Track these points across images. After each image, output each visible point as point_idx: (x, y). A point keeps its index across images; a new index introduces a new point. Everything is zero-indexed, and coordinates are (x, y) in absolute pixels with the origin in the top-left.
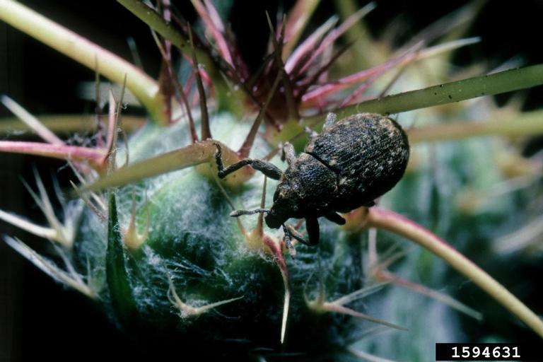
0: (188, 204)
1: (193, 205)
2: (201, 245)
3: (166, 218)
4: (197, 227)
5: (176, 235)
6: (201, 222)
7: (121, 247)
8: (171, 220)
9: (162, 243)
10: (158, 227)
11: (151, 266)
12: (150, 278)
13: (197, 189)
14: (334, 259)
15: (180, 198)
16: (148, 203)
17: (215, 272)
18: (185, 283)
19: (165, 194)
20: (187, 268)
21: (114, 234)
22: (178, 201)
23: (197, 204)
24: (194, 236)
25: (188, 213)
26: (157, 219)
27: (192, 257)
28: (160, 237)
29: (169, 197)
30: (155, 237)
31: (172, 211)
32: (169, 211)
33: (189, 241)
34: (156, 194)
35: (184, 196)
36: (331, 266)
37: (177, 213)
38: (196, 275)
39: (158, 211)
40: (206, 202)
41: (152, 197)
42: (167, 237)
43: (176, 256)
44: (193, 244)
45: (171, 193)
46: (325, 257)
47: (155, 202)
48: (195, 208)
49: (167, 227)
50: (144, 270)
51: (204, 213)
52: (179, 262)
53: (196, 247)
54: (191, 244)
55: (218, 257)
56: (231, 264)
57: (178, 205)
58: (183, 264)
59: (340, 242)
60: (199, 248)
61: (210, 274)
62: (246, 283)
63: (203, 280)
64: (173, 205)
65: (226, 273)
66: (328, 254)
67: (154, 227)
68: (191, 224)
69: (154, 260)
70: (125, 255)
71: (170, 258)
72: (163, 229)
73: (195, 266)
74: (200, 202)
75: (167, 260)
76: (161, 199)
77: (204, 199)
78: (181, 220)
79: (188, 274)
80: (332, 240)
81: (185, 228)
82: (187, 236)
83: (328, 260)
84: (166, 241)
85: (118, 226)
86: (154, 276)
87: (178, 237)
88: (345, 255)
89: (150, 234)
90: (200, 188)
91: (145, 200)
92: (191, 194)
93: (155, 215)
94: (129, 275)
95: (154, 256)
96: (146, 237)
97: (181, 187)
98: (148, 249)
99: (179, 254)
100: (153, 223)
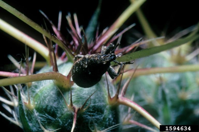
0: (49, 95)
1: (51, 95)
2: (52, 109)
3: (41, 99)
4: (51, 102)
5: (44, 105)
6: (53, 101)
7: (23, 109)
8: (43, 100)
9: (40, 108)
10: (39, 102)
14: (103, 116)
15: (47, 92)
16: (37, 94)
17: (57, 119)
18: (46, 123)
19: (43, 91)
20: (47, 117)
21: (20, 105)
22: (46, 93)
24: (50, 106)
25: (48, 97)
27: (49, 113)
28: (39, 106)
31: (44, 97)
32: (43, 97)
33: (48, 107)
34: (40, 90)
36: (102, 118)
37: (45, 97)
38: (50, 120)
39: (39, 97)
40: (55, 94)
41: (38, 92)
44: (49, 109)
47: (39, 94)
49: (42, 102)
50: (34, 118)
51: (54, 98)
52: (44, 115)
53: (50, 110)
54: (48, 108)
55: (57, 113)
56: (62, 116)
57: (46, 95)
58: (46, 115)
59: (107, 109)
60: (51, 110)
61: (55, 120)
62: (67, 123)
63: (53, 122)
64: (44, 94)
65: (60, 119)
66: (101, 113)
67: (37, 102)
68: (49, 102)
70: (25, 112)
71: (42, 114)
72: (40, 103)
73: (50, 116)
74: (53, 94)
76: (41, 92)
78: (46, 100)
80: (103, 108)
81: (47, 103)
84: (41, 107)
86: (36, 120)
88: (109, 114)
89: (37, 105)
90: (54, 89)
91: (36, 93)
92: (51, 91)
93: (38, 98)
94: (27, 119)
95: (37, 113)
96: (35, 106)
97: (48, 88)
98: (34, 110)
99: (44, 112)
100: (37, 100)
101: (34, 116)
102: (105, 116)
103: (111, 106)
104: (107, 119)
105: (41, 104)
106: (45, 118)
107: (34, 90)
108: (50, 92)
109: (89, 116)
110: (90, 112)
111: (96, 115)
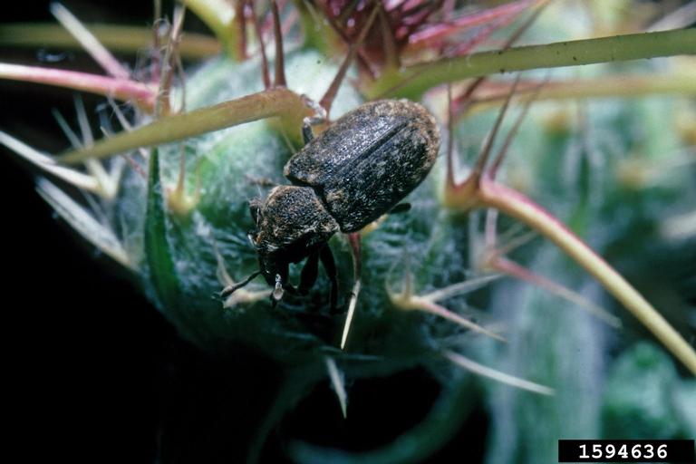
0: (251, 164)
1: (257, 165)
3: (222, 178)
5: (232, 201)
7: (162, 212)
8: (230, 182)
9: (216, 210)
10: (213, 189)
11: (200, 237)
12: (198, 251)
13: (264, 145)
14: (430, 244)
15: (242, 155)
16: (204, 159)
18: (239, 261)
19: (225, 149)
20: (243, 243)
21: (155, 196)
22: (239, 159)
23: (262, 165)
26: (212, 179)
28: (214, 202)
29: (230, 152)
30: (207, 202)
31: (232, 170)
32: (227, 170)
34: (216, 147)
35: (247, 154)
36: (425, 253)
39: (214, 169)
41: (209, 151)
42: (223, 202)
43: (232, 227)
45: (232, 148)
46: (417, 241)
47: (213, 158)
48: (260, 170)
49: (223, 190)
50: (192, 241)
52: (235, 234)
57: (239, 164)
58: (238, 237)
59: (440, 223)
64: (233, 163)
66: (423, 237)
67: (208, 189)
69: (204, 230)
70: (167, 222)
71: (224, 229)
72: (218, 192)
74: (266, 162)
75: (220, 232)
76: (219, 155)
79: (244, 250)
80: (429, 221)
83: (421, 245)
84: (221, 207)
85: (160, 186)
86: (203, 249)
87: (235, 203)
88: (446, 239)
89: (202, 197)
90: (269, 145)
91: (199, 154)
92: (257, 152)
93: (210, 174)
94: (171, 246)
95: (205, 225)
96: (198, 201)
97: (245, 141)
98: (197, 216)
99: (234, 225)
100: (207, 182)
101: (192, 236)
102: (434, 245)
103: (453, 212)
104: (442, 257)
105: (221, 197)
106: (234, 246)
107: (192, 146)
108: (256, 155)
109: (386, 245)
110: (390, 231)
111: (410, 242)
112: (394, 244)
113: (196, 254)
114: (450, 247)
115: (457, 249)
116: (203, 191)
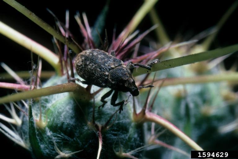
0: (64, 110)
1: (66, 110)
2: (69, 127)
3: (55, 115)
4: (68, 119)
5: (58, 123)
6: (70, 117)
7: (34, 128)
8: (57, 117)
9: (53, 127)
10: (52, 119)
11: (48, 136)
12: (48, 141)
13: (69, 103)
14: (128, 135)
15: (61, 107)
16: (49, 109)
17: (75, 139)
18: (62, 144)
19: (56, 105)
20: (63, 137)
21: (32, 123)
22: (61, 108)
23: (68, 110)
24: (66, 124)
25: (64, 113)
26: (52, 116)
27: (65, 132)
28: (52, 124)
29: (57, 107)
30: (50, 124)
31: (58, 112)
32: (56, 112)
33: (64, 125)
34: (52, 105)
35: (63, 107)
36: (127, 138)
37: (60, 113)
38: (67, 140)
39: (52, 112)
40: (72, 109)
41: (50, 107)
42: (55, 124)
43: (59, 132)
44: (66, 127)
45: (58, 105)
46: (124, 133)
47: (52, 109)
48: (68, 112)
49: (55, 119)
50: (46, 138)
51: (71, 113)
52: (59, 134)
53: (67, 128)
54: (65, 127)
55: (76, 132)
56: (81, 136)
57: (60, 110)
58: (61, 135)
59: (132, 127)
60: (68, 129)
61: (72, 140)
62: (88, 144)
63: (70, 142)
64: (58, 110)
65: (79, 139)
66: (125, 132)
67: (50, 119)
68: (65, 118)
70: (36, 131)
71: (56, 133)
72: (54, 120)
73: (66, 136)
74: (69, 109)
75: (55, 134)
76: (54, 107)
77: (71, 108)
78: (61, 116)
79: (63, 140)
80: (128, 126)
81: (62, 120)
82: (63, 123)
83: (125, 135)
84: (55, 125)
85: (33, 119)
86: (50, 140)
87: (59, 124)
88: (134, 133)
89: (49, 122)
91: (48, 107)
93: (51, 114)
94: (38, 139)
95: (50, 132)
96: (47, 123)
97: (63, 102)
98: (47, 128)
99: (59, 131)
100: (50, 117)
101: (46, 136)
102: (130, 135)
103: (136, 123)
104: (133, 139)
105: (55, 122)
106: (60, 138)
107: (45, 105)
108: (66, 107)
109: (112, 135)
110: (114, 130)
111: (121, 134)
112: (115, 135)
113: (47, 142)
114: (136, 136)
115: (138, 136)
116: (49, 120)
